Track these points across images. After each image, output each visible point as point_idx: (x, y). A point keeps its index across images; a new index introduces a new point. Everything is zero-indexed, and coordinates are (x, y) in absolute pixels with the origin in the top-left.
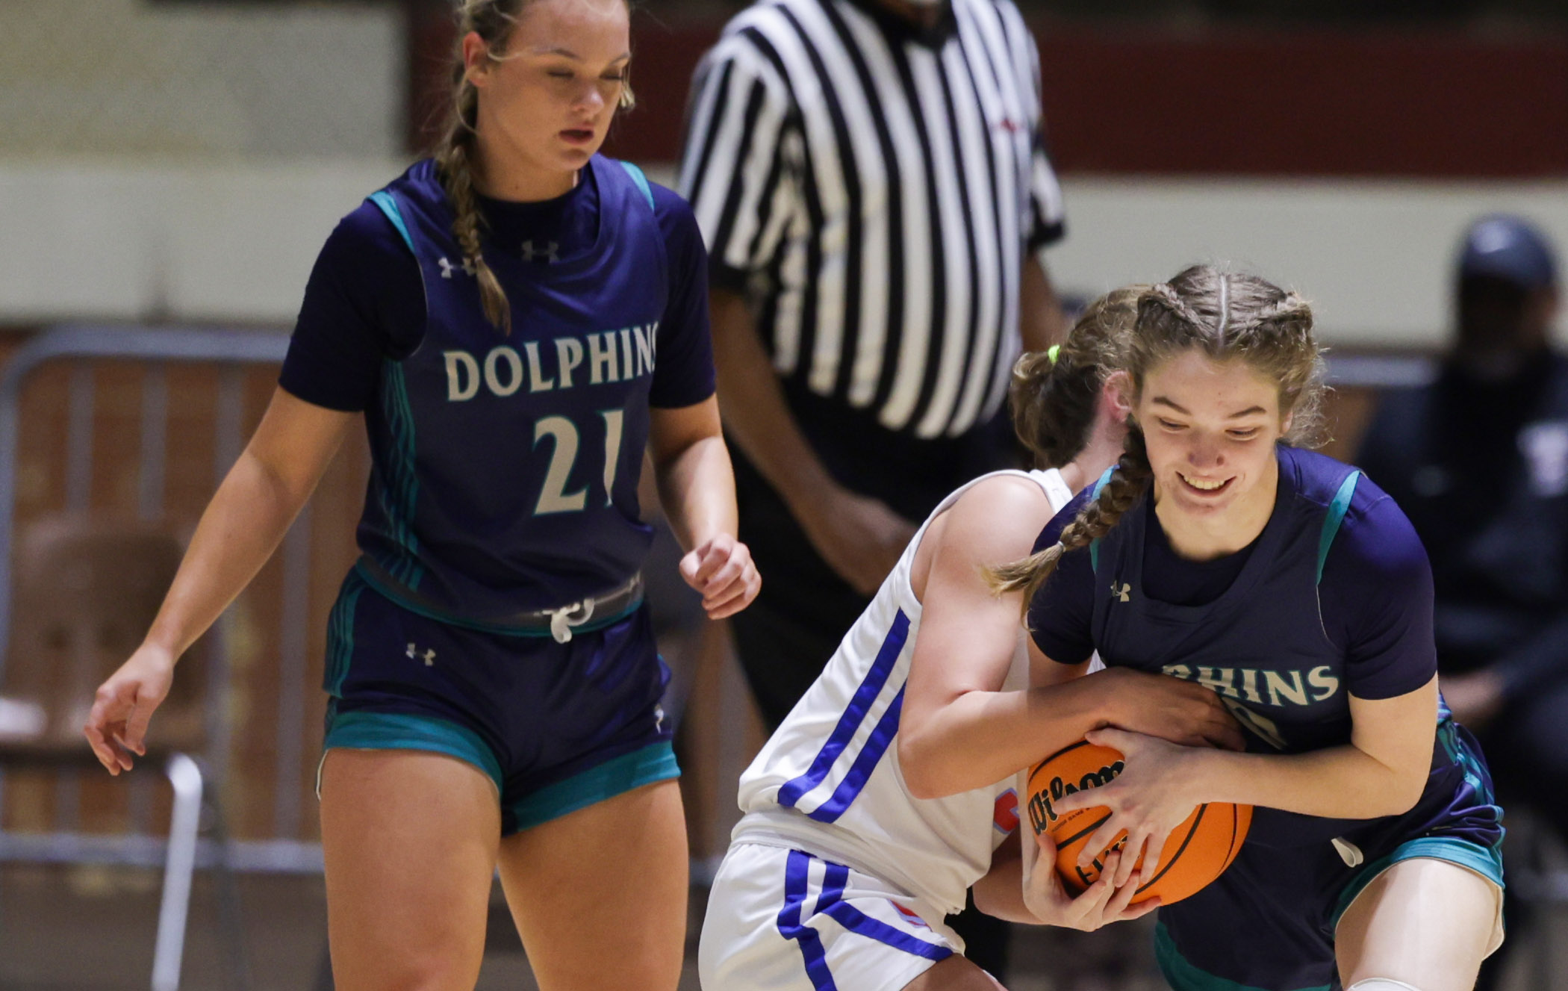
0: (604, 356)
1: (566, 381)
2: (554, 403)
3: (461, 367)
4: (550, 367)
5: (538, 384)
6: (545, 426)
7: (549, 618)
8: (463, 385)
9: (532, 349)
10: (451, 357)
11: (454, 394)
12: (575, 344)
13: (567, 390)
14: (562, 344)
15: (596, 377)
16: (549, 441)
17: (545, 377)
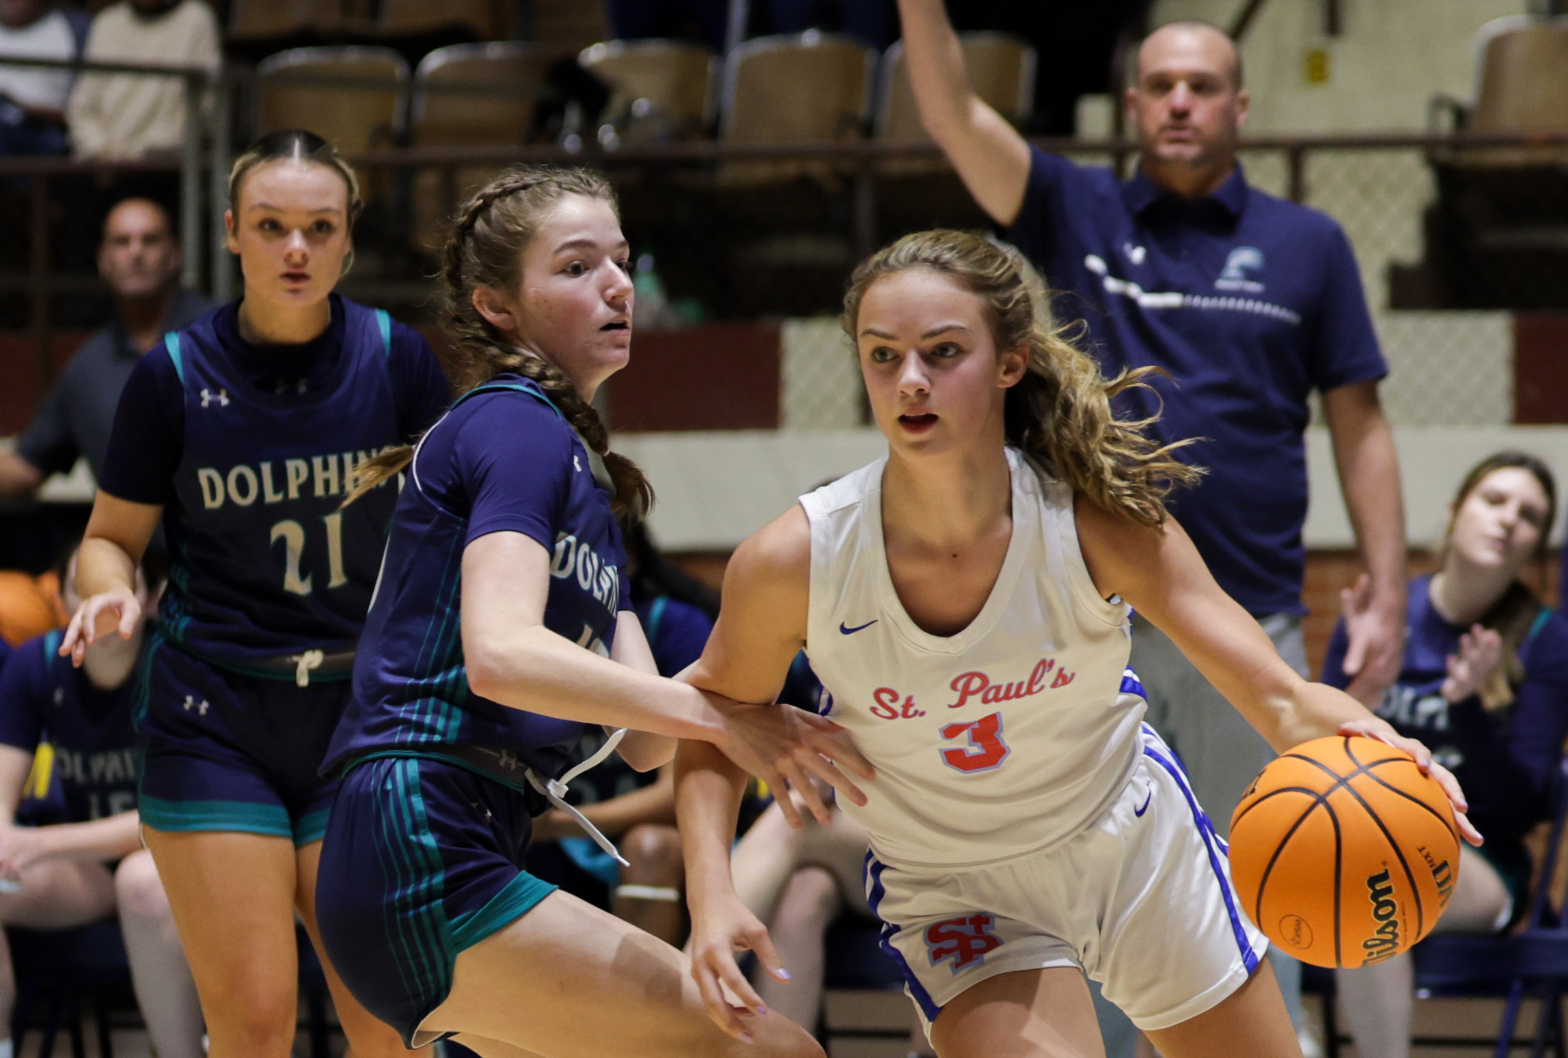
0: (326, 475)
1: (293, 493)
2: (285, 511)
3: (211, 482)
4: (280, 481)
5: (271, 497)
6: (277, 531)
7: (296, 665)
8: (213, 496)
9: (266, 468)
10: (204, 475)
11: (209, 504)
12: (302, 465)
13: (294, 501)
14: (291, 465)
15: (319, 491)
16: (282, 540)
17: (276, 490)
